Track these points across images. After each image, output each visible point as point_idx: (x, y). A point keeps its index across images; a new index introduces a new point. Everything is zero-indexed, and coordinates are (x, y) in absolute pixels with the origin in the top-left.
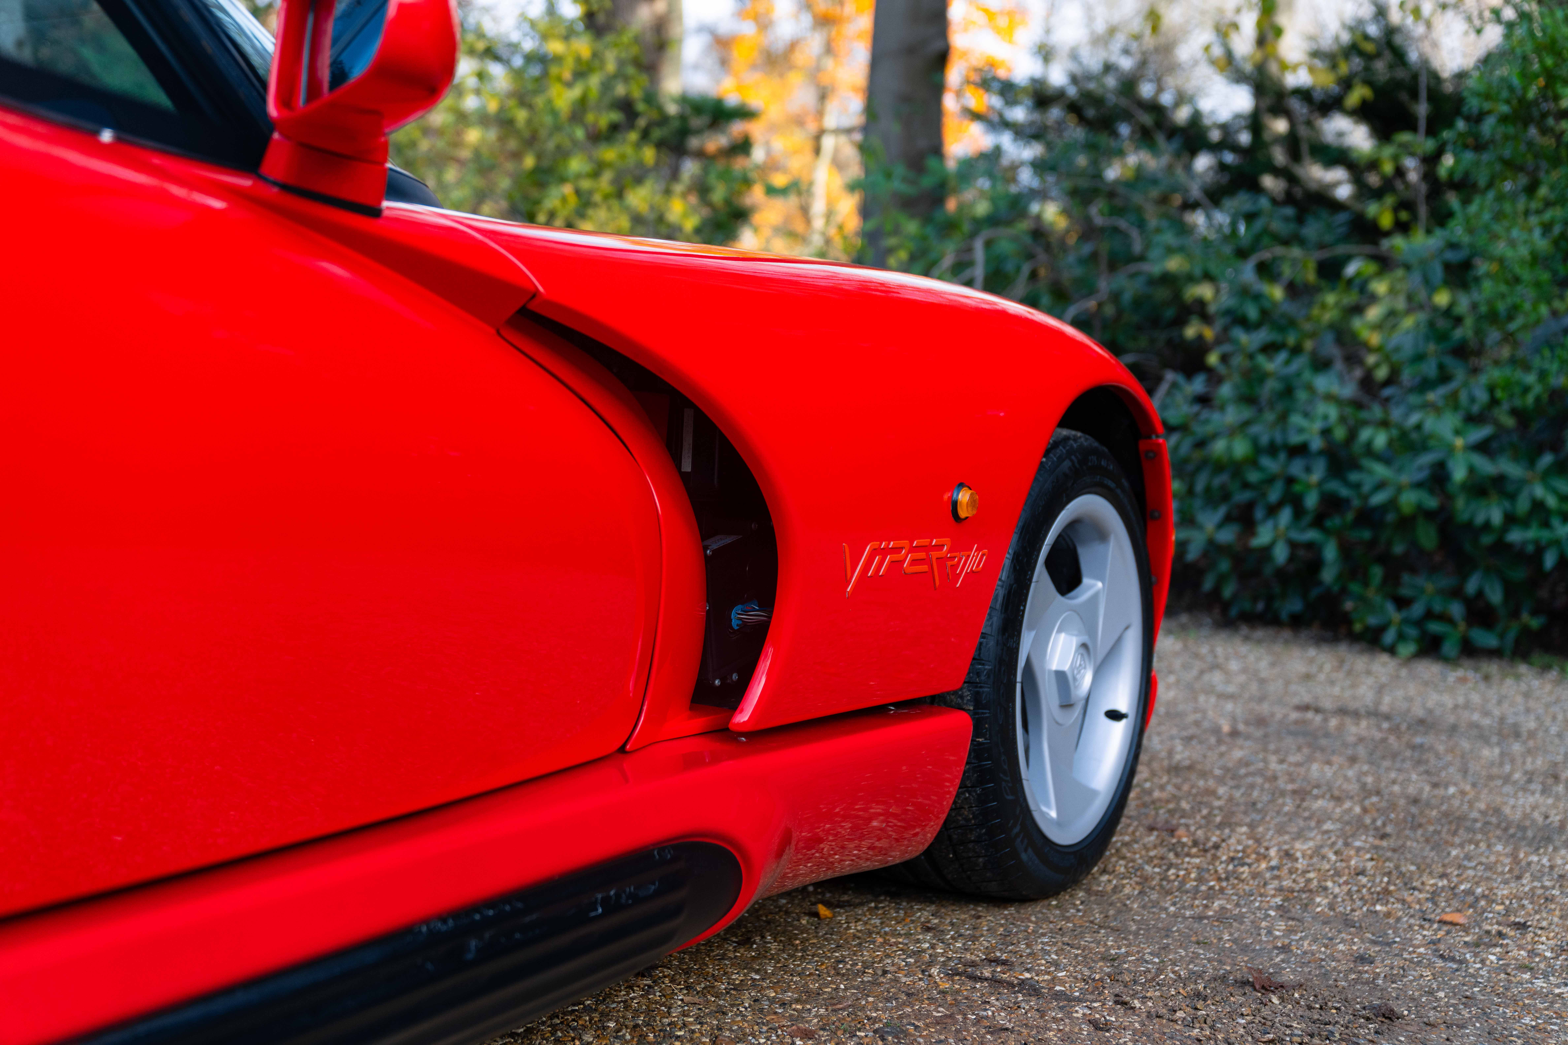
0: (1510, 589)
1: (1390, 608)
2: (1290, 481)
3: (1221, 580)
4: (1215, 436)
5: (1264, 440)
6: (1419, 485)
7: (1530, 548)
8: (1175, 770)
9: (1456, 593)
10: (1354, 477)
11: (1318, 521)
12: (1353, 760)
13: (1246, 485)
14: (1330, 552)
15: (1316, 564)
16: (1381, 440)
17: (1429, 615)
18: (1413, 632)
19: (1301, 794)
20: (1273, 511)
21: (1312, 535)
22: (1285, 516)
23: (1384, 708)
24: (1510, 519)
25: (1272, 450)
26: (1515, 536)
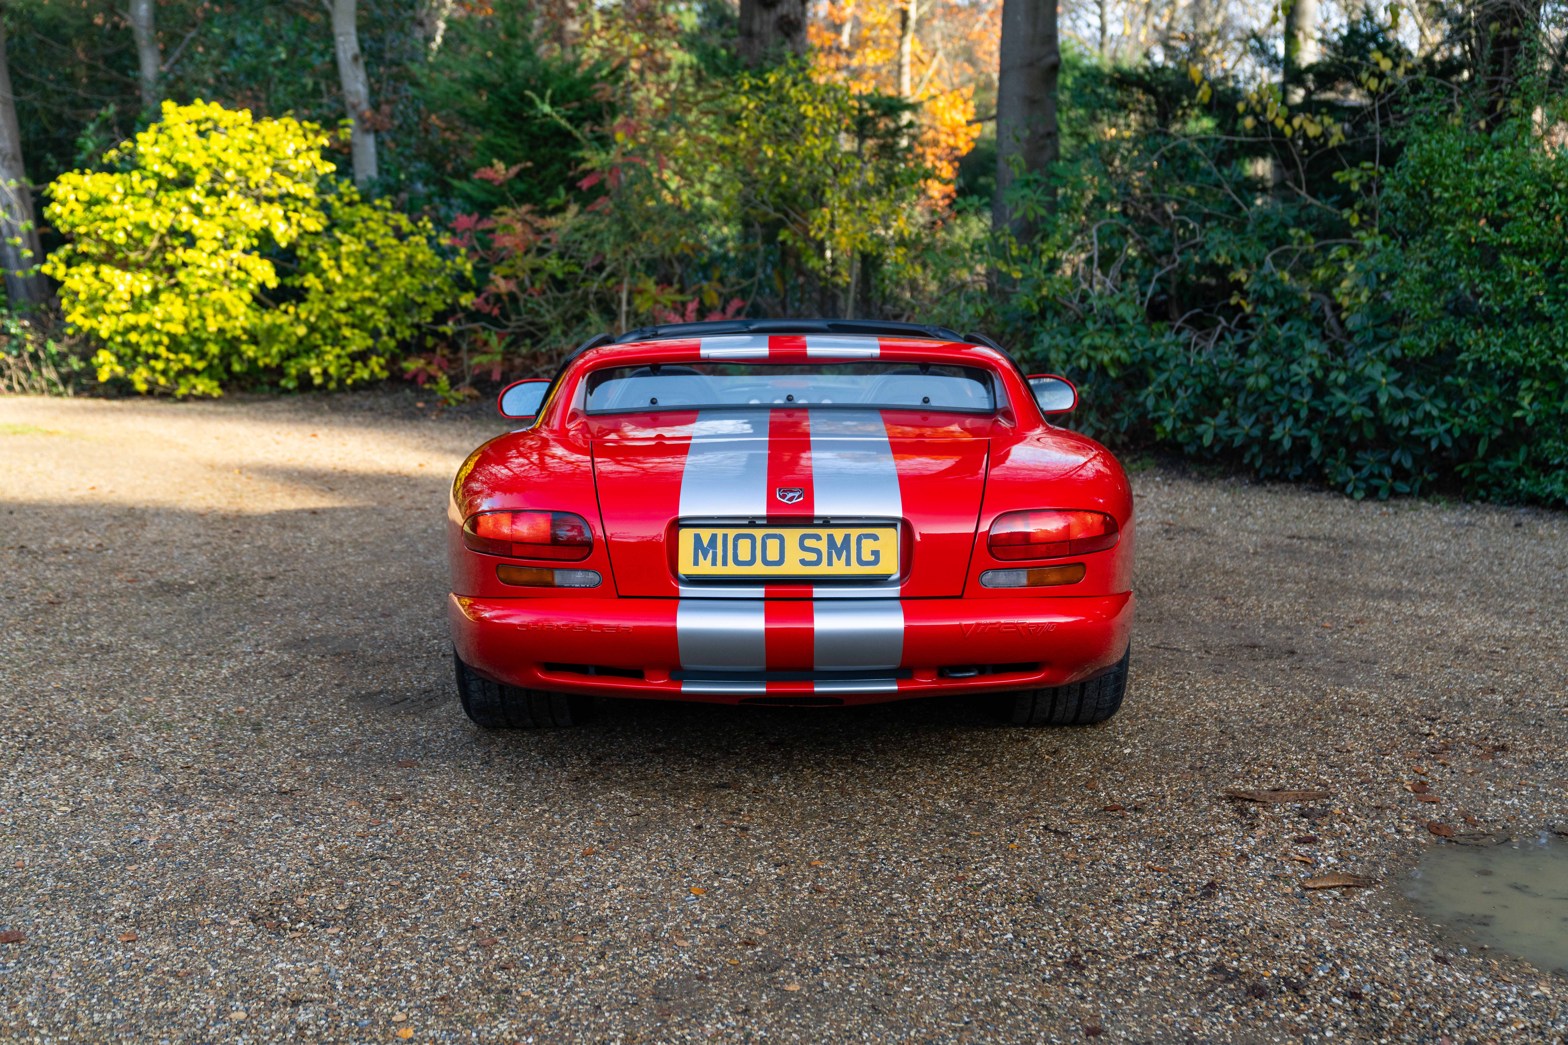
0: (1416, 459)
1: (1350, 471)
2: (1292, 401)
3: (1254, 457)
4: (1249, 375)
5: (1277, 376)
6: (1363, 404)
7: (1423, 439)
8: (1226, 573)
9: (1387, 462)
10: (1327, 399)
11: (1308, 425)
12: (1309, 564)
13: (1267, 403)
14: (1315, 443)
15: (1308, 448)
16: (1342, 378)
17: (1372, 475)
18: (1363, 485)
19: (1281, 582)
20: (1282, 418)
21: (1305, 432)
22: (1290, 421)
23: (1334, 535)
24: (1413, 423)
25: (1282, 382)
26: (1416, 431)
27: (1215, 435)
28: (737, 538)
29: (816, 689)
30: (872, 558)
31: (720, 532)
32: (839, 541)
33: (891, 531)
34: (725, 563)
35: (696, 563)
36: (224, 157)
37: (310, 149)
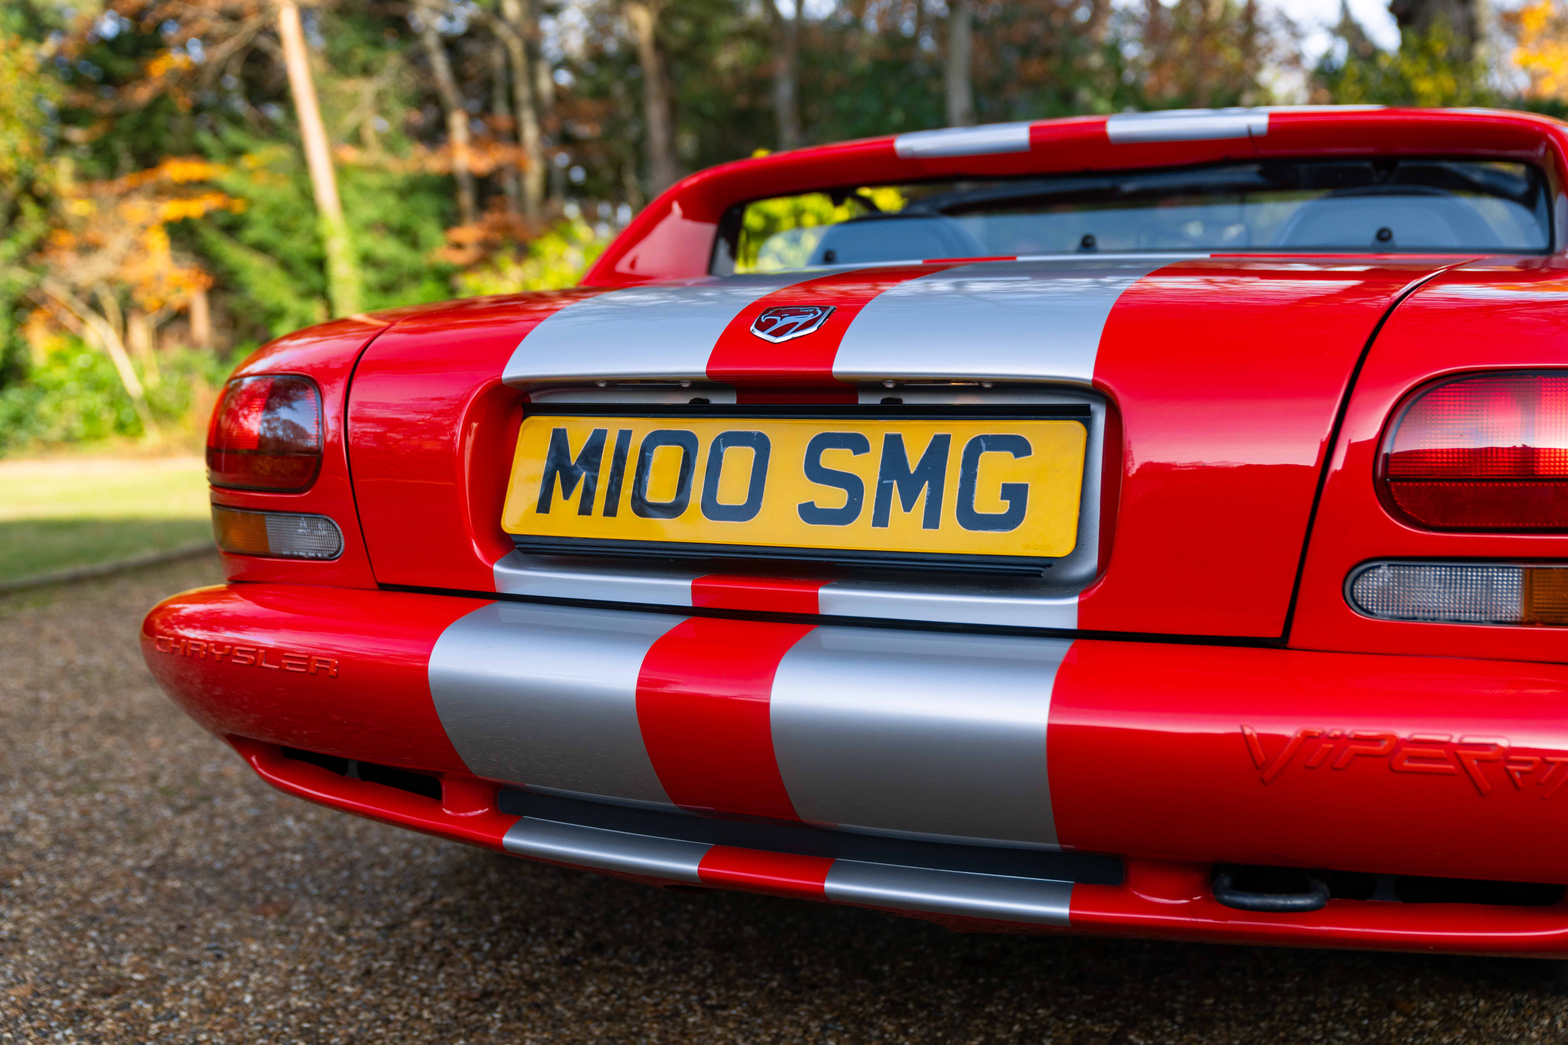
28: (655, 439)
29: (830, 885)
30: (1003, 507)
31: (613, 426)
32: (914, 456)
33: (1074, 429)
34: (611, 510)
35: (544, 506)
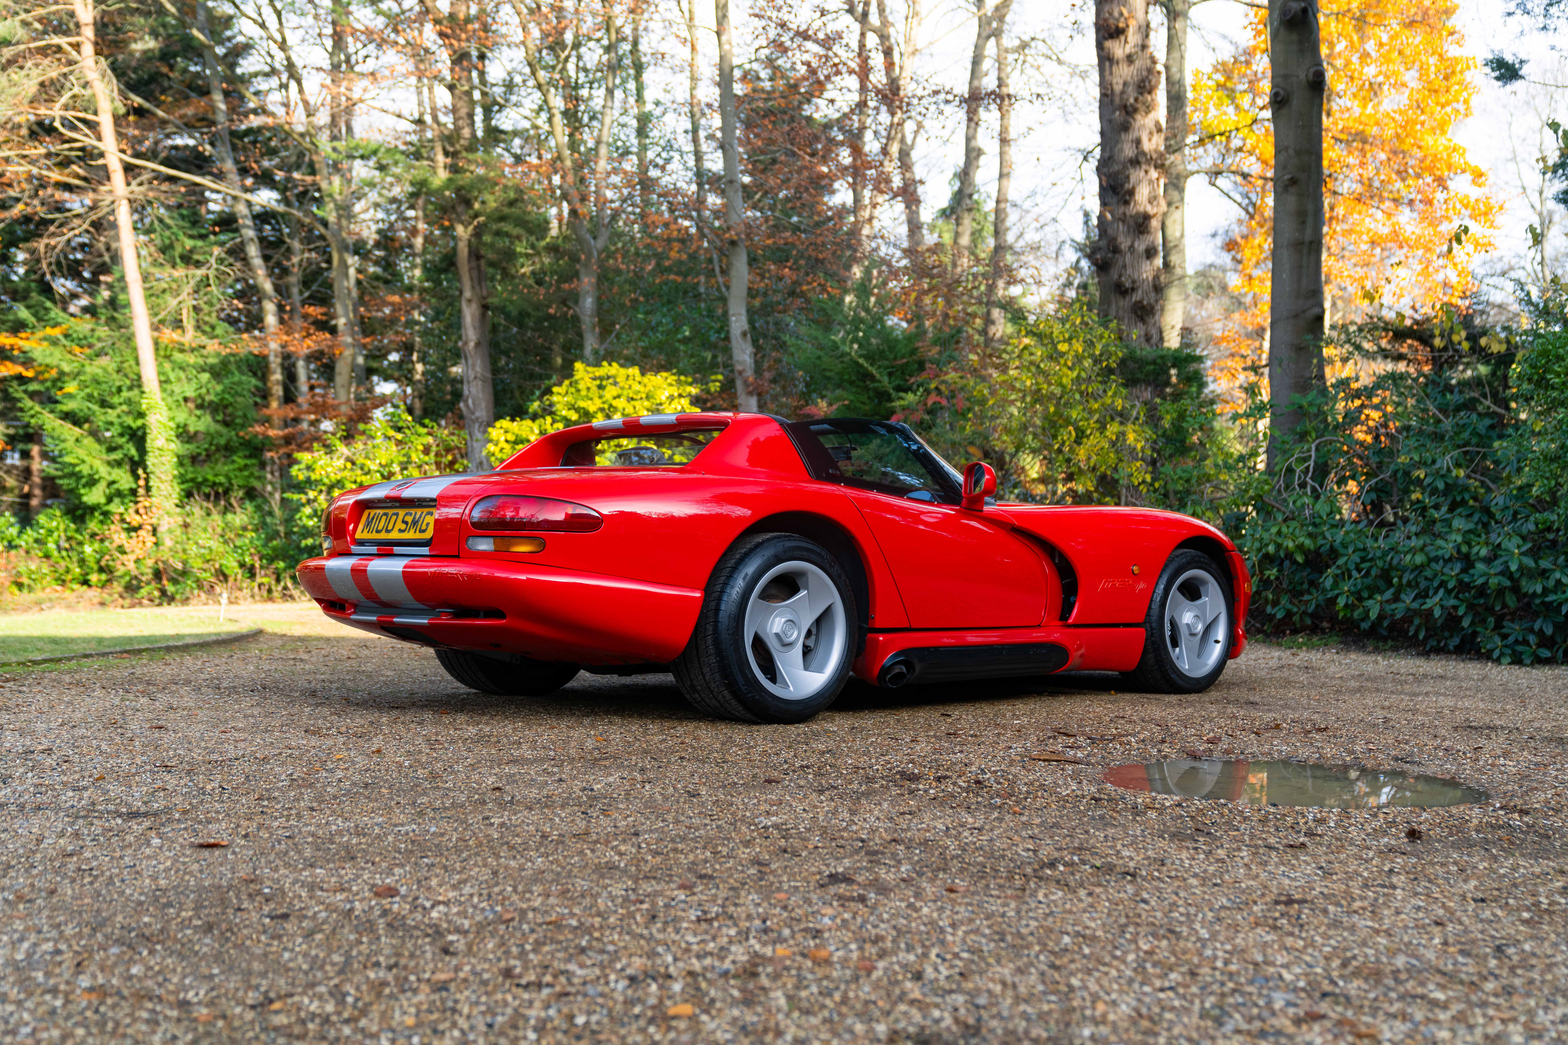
0: (1553, 626)
1: (1497, 639)
2: (1444, 575)
4: (1406, 553)
5: (1431, 555)
6: (1499, 574)
7: (1557, 605)
9: (1531, 630)
11: (1456, 595)
13: (1424, 578)
14: (1461, 611)
15: (1458, 618)
16: (1483, 552)
17: (1516, 641)
18: (1508, 652)
20: (1435, 591)
21: (1453, 602)
22: (1440, 593)
24: (1546, 590)
25: (1436, 560)
26: (1550, 598)
27: (1382, 609)
28: (383, 515)
31: (378, 511)
35: (363, 531)
36: (615, 403)
37: (680, 396)
